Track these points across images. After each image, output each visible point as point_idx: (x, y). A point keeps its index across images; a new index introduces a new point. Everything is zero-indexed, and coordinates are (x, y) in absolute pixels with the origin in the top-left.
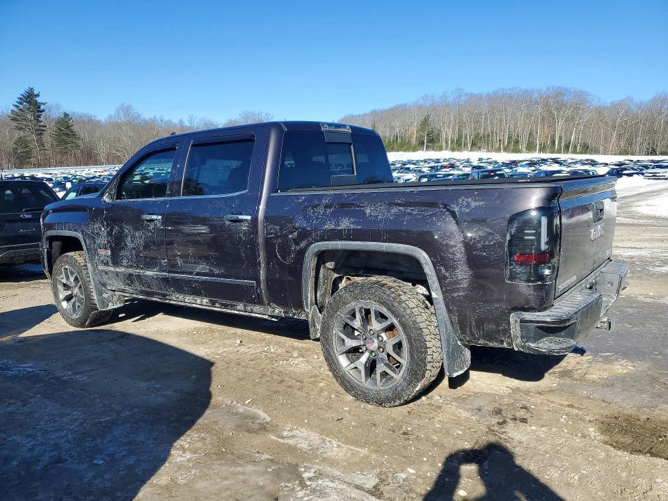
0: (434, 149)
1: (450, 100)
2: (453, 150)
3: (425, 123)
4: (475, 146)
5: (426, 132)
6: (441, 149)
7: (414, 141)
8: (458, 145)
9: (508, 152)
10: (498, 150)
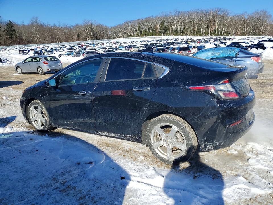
0: (166, 35)
1: (173, 14)
2: (174, 35)
3: (163, 24)
4: (184, 33)
5: (163, 28)
6: (169, 35)
7: (158, 32)
8: (176, 33)
9: (197, 36)
10: (193, 35)
